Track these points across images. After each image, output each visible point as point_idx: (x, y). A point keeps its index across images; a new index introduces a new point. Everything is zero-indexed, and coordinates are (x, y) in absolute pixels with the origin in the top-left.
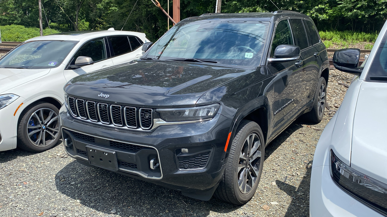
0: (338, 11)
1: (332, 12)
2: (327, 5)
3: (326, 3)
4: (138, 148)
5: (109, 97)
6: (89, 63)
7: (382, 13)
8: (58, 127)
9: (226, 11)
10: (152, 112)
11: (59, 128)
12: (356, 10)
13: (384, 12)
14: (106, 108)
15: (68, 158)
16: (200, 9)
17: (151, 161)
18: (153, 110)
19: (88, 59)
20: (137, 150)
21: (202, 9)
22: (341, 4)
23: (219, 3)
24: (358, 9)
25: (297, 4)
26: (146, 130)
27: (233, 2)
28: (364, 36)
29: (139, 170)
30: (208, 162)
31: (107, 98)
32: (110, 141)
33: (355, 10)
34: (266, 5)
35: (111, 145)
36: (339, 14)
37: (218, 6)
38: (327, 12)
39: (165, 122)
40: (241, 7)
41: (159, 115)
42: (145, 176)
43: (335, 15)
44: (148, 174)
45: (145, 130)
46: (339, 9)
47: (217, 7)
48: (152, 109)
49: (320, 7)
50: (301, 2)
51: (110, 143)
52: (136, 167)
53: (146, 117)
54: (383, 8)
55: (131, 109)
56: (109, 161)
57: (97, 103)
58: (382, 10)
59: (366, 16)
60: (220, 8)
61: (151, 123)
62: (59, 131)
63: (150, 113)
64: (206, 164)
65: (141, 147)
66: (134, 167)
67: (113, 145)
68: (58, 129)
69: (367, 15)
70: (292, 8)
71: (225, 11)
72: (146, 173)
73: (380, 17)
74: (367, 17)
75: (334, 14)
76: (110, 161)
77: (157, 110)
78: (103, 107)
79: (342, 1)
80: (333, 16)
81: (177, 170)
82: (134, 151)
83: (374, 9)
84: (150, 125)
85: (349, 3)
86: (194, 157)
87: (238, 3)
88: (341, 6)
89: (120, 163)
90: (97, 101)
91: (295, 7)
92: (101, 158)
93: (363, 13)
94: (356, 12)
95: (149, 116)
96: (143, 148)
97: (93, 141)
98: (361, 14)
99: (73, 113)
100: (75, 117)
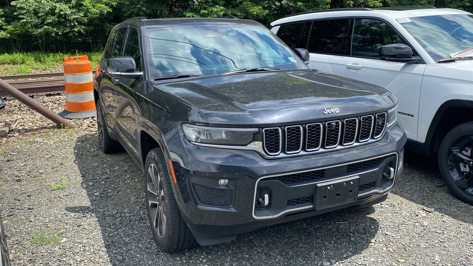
0: (21, 27)
1: (14, 29)
2: (3, 19)
7: (75, 30)
10: (386, 116)
13: (78, 28)
22: (23, 18)
24: (48, 24)
26: (377, 139)
28: (62, 56)
29: (376, 188)
31: (337, 113)
32: (347, 165)
35: (348, 171)
36: (22, 31)
38: (5, 28)
42: (381, 191)
43: (18, 32)
46: (21, 25)
48: (385, 113)
51: (348, 168)
53: (379, 123)
54: (76, 24)
55: (367, 119)
56: (348, 192)
57: (324, 123)
58: (75, 26)
61: (382, 129)
63: (384, 117)
65: (382, 159)
66: (372, 185)
69: (60, 32)
73: (74, 35)
74: (61, 34)
75: (17, 30)
76: (351, 191)
77: (389, 112)
79: (24, 15)
80: (16, 34)
82: (375, 166)
84: (381, 132)
85: (34, 18)
88: (25, 21)
92: (338, 192)
93: (56, 30)
94: (47, 28)
95: (382, 122)
96: (385, 158)
97: (322, 177)
98: (53, 31)
99: (270, 152)
100: (274, 157)
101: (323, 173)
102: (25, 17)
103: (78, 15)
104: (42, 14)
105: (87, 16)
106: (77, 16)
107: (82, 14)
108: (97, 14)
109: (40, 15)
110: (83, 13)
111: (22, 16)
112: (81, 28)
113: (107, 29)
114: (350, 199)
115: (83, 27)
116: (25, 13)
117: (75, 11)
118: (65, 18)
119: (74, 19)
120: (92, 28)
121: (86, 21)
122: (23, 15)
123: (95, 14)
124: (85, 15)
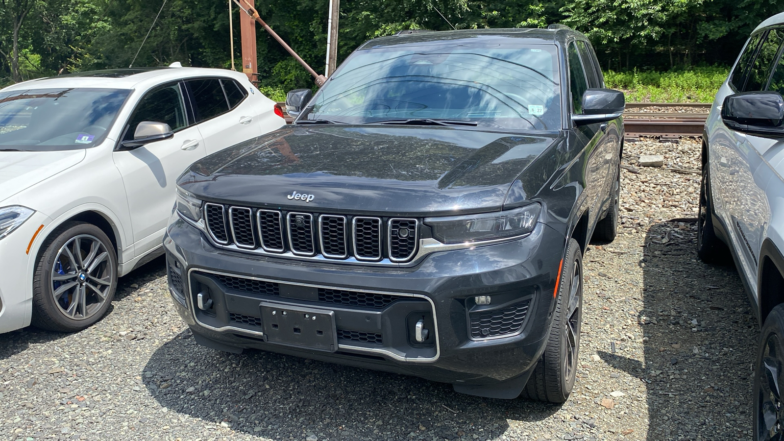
2: (543, 18)
3: (540, 16)
4: (385, 301)
5: (314, 198)
6: (164, 136)
7: (642, 33)
8: (107, 275)
9: (348, 30)
10: (416, 226)
11: (110, 276)
12: (597, 29)
13: (647, 31)
14: (309, 222)
15: (147, 340)
16: (295, 26)
17: (417, 325)
18: (419, 221)
19: (160, 128)
20: (384, 305)
21: (297, 26)
22: (569, 17)
23: (335, 14)
24: (601, 26)
25: (485, 17)
26: (400, 264)
27: (363, 13)
28: (613, 77)
29: (386, 346)
30: (526, 320)
31: (309, 201)
32: (319, 288)
33: (595, 29)
34: (427, 20)
35: (320, 299)
37: (334, 21)
39: (443, 244)
40: (379, 22)
41: (431, 231)
42: (400, 357)
44: (405, 353)
45: (398, 264)
47: (332, 23)
48: (416, 220)
49: (530, 22)
50: (493, 13)
51: (320, 295)
52: (380, 341)
53: (402, 235)
54: (645, 24)
55: (368, 223)
56: (316, 332)
57: (285, 212)
58: (643, 28)
59: (615, 40)
60: (337, 24)
61: (412, 249)
62: (110, 284)
63: (413, 228)
64: (524, 325)
65: (393, 299)
66: (376, 339)
67: (326, 297)
68: (108, 280)
69: (617, 38)
70: (477, 24)
71: (346, 30)
72: (403, 352)
73: (640, 42)
74: (617, 41)
76: (320, 332)
77: (428, 220)
78: (302, 220)
79: (571, 11)
81: (468, 340)
82: (376, 306)
83: (629, 27)
84: (410, 253)
85: (583, 16)
86: (501, 311)
87: (371, 15)
88: (569, 20)
89: (344, 335)
90: (286, 209)
91: (482, 22)
92: (297, 327)
93: (610, 35)
94: (596, 32)
95: (408, 235)
96: (399, 300)
97: (275, 293)
98: (606, 36)
99: (218, 237)
100: (222, 246)
101: (277, 289)
102: (571, 14)
103: (653, 8)
104: (595, 10)
105: (667, 10)
106: (651, 11)
107: (658, 8)
108: (682, 7)
109: (590, 11)
110: (661, 5)
111: (567, 14)
112: (653, 30)
113: (700, 32)
114: (321, 346)
115: (657, 28)
116: (573, 9)
117: (647, 3)
118: (630, 15)
119: (644, 16)
120: (673, 30)
121: (664, 18)
122: (568, 11)
123: (679, 7)
124: (663, 9)
